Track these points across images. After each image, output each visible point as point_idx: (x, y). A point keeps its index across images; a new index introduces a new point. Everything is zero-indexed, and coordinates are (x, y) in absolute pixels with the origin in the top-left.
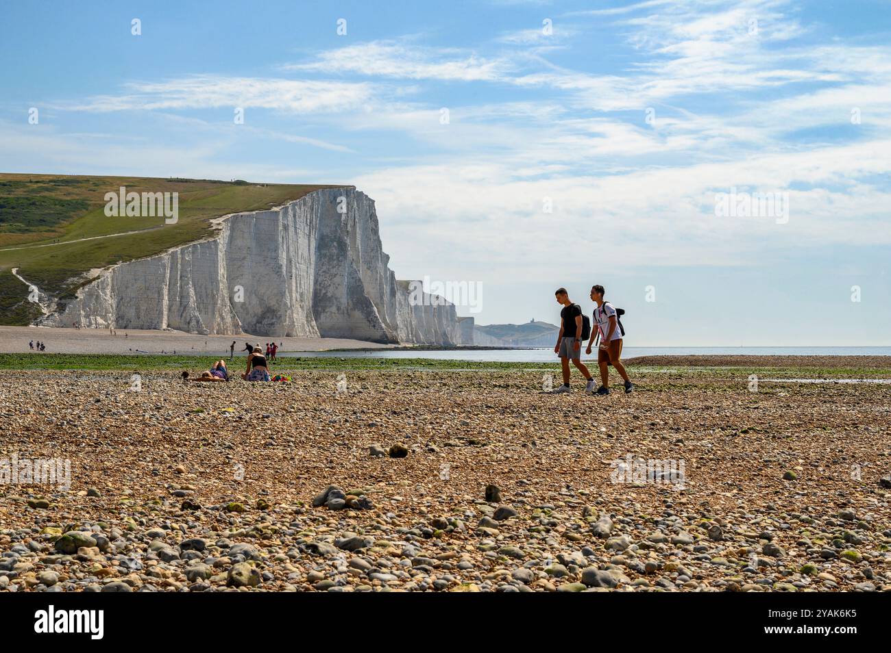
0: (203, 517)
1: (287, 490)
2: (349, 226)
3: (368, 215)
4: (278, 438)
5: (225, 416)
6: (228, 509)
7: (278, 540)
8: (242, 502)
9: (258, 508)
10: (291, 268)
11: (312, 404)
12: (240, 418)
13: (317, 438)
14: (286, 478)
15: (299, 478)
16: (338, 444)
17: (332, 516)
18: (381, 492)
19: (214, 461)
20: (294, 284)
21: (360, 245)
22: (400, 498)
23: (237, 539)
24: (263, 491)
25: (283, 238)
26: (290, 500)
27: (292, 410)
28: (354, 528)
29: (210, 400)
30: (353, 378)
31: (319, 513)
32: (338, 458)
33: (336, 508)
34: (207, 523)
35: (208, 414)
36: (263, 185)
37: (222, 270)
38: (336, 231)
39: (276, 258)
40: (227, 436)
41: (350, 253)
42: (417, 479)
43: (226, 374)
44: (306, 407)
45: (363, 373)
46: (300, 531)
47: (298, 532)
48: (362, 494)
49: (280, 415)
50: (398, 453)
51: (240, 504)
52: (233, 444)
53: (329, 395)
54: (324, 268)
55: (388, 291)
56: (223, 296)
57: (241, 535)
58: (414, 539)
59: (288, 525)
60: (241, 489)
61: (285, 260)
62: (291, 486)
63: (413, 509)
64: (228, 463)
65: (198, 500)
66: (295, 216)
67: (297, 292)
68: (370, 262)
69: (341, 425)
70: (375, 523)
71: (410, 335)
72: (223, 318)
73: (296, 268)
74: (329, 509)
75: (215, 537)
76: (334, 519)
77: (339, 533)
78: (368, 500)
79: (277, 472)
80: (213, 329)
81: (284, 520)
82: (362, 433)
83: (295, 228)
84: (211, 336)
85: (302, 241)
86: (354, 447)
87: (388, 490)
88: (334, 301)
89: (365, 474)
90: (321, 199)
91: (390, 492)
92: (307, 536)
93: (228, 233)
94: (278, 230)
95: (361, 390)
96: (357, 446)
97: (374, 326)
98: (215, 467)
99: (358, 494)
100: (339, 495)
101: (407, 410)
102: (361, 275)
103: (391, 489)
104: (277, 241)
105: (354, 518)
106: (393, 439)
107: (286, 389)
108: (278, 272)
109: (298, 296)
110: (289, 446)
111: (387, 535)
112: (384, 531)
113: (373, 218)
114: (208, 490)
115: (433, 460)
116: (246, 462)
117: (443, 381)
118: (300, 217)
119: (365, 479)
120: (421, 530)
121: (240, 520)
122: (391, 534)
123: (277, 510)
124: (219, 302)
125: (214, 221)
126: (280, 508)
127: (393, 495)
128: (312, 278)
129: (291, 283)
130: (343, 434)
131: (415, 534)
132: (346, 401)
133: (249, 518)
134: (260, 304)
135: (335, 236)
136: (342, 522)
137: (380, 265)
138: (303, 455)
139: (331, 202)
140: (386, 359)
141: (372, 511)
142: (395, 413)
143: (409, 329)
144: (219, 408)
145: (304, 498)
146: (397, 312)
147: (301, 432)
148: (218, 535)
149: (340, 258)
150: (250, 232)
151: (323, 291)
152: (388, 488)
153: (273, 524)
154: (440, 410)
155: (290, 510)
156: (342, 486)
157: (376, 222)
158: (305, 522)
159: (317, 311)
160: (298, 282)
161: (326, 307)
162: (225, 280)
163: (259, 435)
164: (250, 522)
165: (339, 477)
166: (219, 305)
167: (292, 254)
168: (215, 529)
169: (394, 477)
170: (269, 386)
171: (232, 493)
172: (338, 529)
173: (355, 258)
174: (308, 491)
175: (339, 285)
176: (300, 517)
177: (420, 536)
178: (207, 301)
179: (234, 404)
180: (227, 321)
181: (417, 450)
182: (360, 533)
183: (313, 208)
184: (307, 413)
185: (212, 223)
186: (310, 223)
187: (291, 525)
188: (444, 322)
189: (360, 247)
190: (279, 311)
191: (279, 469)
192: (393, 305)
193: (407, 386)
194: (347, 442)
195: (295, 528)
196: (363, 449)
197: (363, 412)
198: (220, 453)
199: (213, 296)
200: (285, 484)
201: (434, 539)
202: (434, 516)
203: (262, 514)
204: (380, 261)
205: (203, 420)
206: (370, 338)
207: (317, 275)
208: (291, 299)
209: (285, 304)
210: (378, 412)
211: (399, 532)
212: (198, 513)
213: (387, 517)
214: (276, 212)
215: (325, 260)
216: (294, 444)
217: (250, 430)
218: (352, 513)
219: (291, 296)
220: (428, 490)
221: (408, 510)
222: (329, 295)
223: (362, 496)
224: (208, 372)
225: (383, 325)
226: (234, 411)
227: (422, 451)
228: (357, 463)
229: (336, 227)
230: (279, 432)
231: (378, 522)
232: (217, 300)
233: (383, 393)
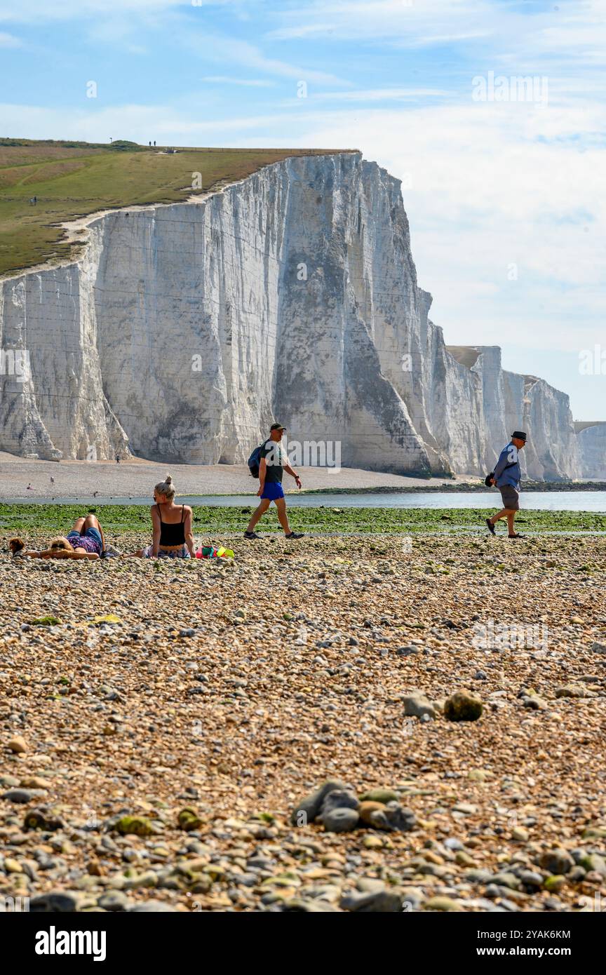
0: (68, 846)
1: (237, 789)
2: (348, 234)
3: (388, 210)
4: (214, 680)
5: (104, 632)
6: (120, 830)
7: (224, 895)
8: (146, 815)
9: (179, 828)
10: (229, 321)
11: (278, 607)
12: (135, 637)
13: (293, 678)
14: (235, 764)
15: (259, 763)
16: (337, 692)
17: (332, 845)
18: (431, 795)
19: (85, 728)
20: (235, 355)
21: (370, 274)
22: (472, 808)
23: (141, 893)
24: (189, 790)
25: (212, 260)
26: (245, 810)
27: (239, 619)
28: (379, 870)
29: (70, 598)
30: (359, 550)
31: (305, 837)
32: (339, 722)
33: (341, 827)
34: (78, 858)
35: (69, 628)
36: (170, 151)
37: (88, 327)
38: (322, 244)
39: (198, 302)
40: (109, 673)
41: (350, 290)
42: (503, 767)
43: (101, 544)
44: (267, 613)
45: (380, 539)
46: (268, 877)
47: (264, 879)
48: (392, 798)
49: (216, 630)
50: (463, 711)
51: (142, 819)
52: (121, 690)
53: (313, 588)
54: (298, 322)
55: (430, 368)
56: (91, 381)
57: (148, 883)
58: (503, 895)
59: (243, 862)
60: (142, 786)
61: (217, 307)
62: (244, 780)
63: (498, 832)
64: (115, 732)
65: (58, 810)
66: (236, 214)
67: (242, 372)
68: (391, 309)
69: (340, 652)
70: (421, 861)
71: (476, 460)
72: (89, 427)
73: (240, 322)
74: (326, 830)
75: (95, 888)
76: (336, 851)
77: (349, 881)
78: (407, 811)
79: (215, 751)
80: (70, 448)
81: (233, 852)
82: (386, 667)
83: (238, 239)
84: (66, 462)
85: (253, 267)
86: (371, 697)
87: (444, 791)
88: (318, 388)
89: (397, 756)
90: (291, 178)
91: (450, 794)
92: (281, 886)
93: (100, 249)
94: (202, 243)
95: (379, 577)
96: (376, 696)
97: (401, 442)
98: (88, 740)
99: (385, 800)
100: (345, 802)
101: (475, 618)
102: (373, 336)
103: (451, 788)
104: (199, 265)
105: (379, 849)
106: (449, 682)
107: (225, 574)
108: (202, 330)
109: (245, 381)
110: (236, 694)
111: (448, 885)
112: (441, 878)
113: (398, 217)
114: (75, 788)
115: (535, 727)
116: (151, 730)
117: (547, 557)
118: (246, 216)
119: (396, 766)
120: (518, 877)
121: (145, 852)
122: (456, 883)
123: (219, 831)
124: (83, 392)
125: (70, 226)
126: (225, 827)
127: (455, 800)
128: (272, 342)
129: (229, 354)
130: (347, 669)
131: (505, 884)
132: (348, 601)
133: (164, 847)
134: (167, 398)
135: (319, 256)
136: (352, 858)
137: (412, 314)
138: (267, 715)
139: (311, 185)
140: (426, 511)
141: (414, 835)
142: (451, 625)
143: (474, 446)
144: (90, 615)
145: (273, 806)
146: (448, 413)
147: (260, 666)
148: (101, 884)
149: (331, 302)
150: (145, 249)
151: (296, 370)
152: (444, 785)
153: (212, 862)
154: (544, 618)
155: (245, 833)
156: (350, 781)
157: (404, 225)
158: (276, 856)
159: (284, 410)
160: (244, 350)
161: (301, 402)
162: (94, 348)
163: (174, 672)
164: (165, 856)
165: (344, 762)
166: (81, 400)
167: (230, 292)
168: (93, 871)
169: (455, 762)
170: (190, 568)
171: (125, 796)
172: (345, 873)
173: (360, 300)
174: (279, 791)
175: (327, 356)
176: (266, 848)
177: (516, 888)
178: (58, 390)
179: (119, 607)
180: (99, 431)
181: (502, 704)
182: (392, 882)
183: (273, 196)
184: (270, 624)
185: (65, 230)
186: (268, 228)
187: (249, 864)
188: (547, 432)
189: (371, 278)
190: (205, 411)
191: (220, 745)
192: (439, 397)
193: (473, 568)
194: (354, 687)
195: (257, 870)
196: (388, 702)
197: (384, 623)
198: (97, 710)
199: (70, 380)
200: (232, 777)
201: (546, 894)
202: (543, 847)
203: (189, 841)
204: (412, 307)
205: (59, 640)
206: (392, 466)
207: (282, 335)
208: (229, 387)
209: (218, 396)
210: (416, 622)
211: (471, 879)
212: (57, 837)
213: (446, 847)
214: (198, 206)
215: (298, 306)
216: (247, 691)
217: (154, 661)
218: (374, 839)
219: (230, 380)
220: (527, 790)
221: (489, 832)
222: (308, 376)
223: (393, 803)
224: (64, 539)
225: (420, 439)
226: (121, 621)
227: (511, 706)
228: (379, 733)
229: (320, 235)
230: (213, 666)
231: (429, 859)
232: (78, 388)
233: (425, 582)
